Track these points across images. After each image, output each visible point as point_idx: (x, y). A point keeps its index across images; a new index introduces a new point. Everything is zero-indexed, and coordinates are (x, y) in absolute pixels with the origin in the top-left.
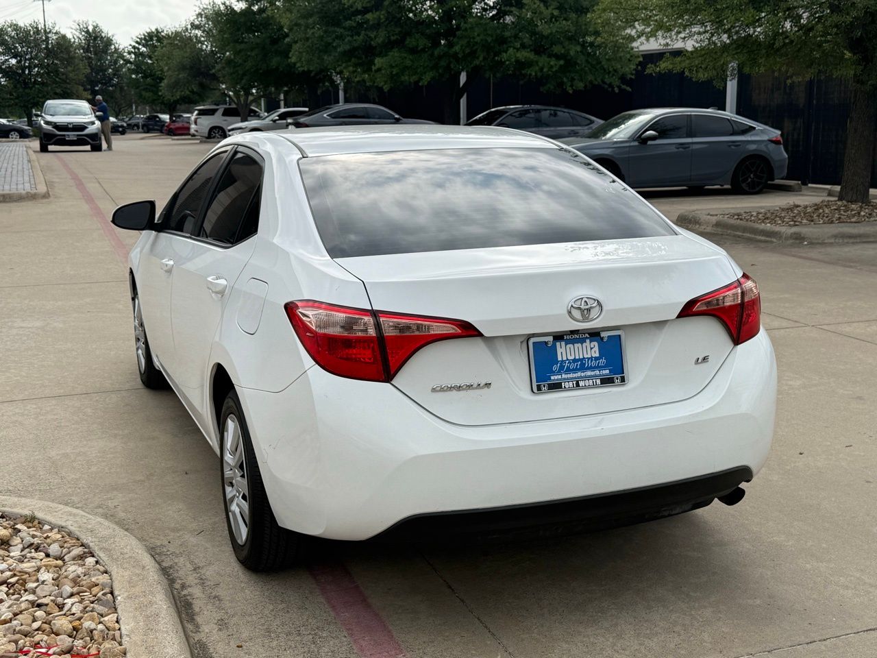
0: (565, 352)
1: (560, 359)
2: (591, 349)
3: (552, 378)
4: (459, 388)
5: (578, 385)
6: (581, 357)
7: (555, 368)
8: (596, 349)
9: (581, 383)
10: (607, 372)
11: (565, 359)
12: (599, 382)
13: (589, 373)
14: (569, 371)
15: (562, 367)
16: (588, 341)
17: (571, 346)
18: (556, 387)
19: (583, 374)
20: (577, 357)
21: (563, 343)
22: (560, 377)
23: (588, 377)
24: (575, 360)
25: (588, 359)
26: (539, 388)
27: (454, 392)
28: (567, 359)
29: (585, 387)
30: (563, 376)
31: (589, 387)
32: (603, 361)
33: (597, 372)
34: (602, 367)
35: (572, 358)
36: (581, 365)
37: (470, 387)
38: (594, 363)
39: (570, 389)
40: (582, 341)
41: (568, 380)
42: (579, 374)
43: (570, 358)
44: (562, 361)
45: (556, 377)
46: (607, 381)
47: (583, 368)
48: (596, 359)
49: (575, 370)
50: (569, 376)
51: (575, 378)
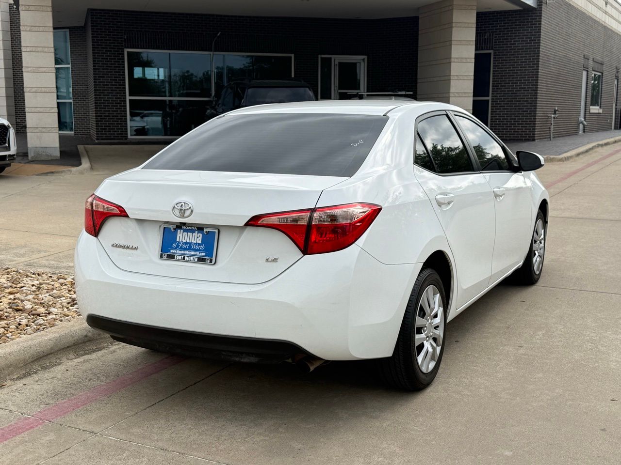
0: (182, 237)
1: (178, 240)
2: (197, 237)
3: (171, 251)
4: (123, 247)
5: (184, 259)
6: (190, 242)
7: (174, 245)
8: (200, 238)
9: (186, 258)
10: (204, 254)
11: (180, 241)
12: (196, 259)
13: (193, 253)
14: (181, 249)
15: (178, 246)
16: (196, 232)
17: (186, 233)
18: (171, 257)
19: (189, 253)
20: (188, 241)
21: (182, 231)
22: (175, 252)
23: (191, 255)
24: (186, 243)
25: (194, 243)
26: (161, 256)
27: (121, 249)
28: (182, 242)
29: (188, 261)
30: (178, 251)
31: (190, 262)
32: (202, 247)
33: (198, 253)
34: (201, 250)
35: (185, 241)
36: (189, 247)
37: (128, 247)
38: (197, 247)
39: (179, 260)
40: (193, 232)
41: (179, 254)
42: (187, 252)
43: (183, 241)
44: (179, 242)
45: (173, 251)
46: (201, 260)
47: (190, 249)
48: (199, 244)
49: (185, 249)
50: (181, 252)
51: (183, 254)
